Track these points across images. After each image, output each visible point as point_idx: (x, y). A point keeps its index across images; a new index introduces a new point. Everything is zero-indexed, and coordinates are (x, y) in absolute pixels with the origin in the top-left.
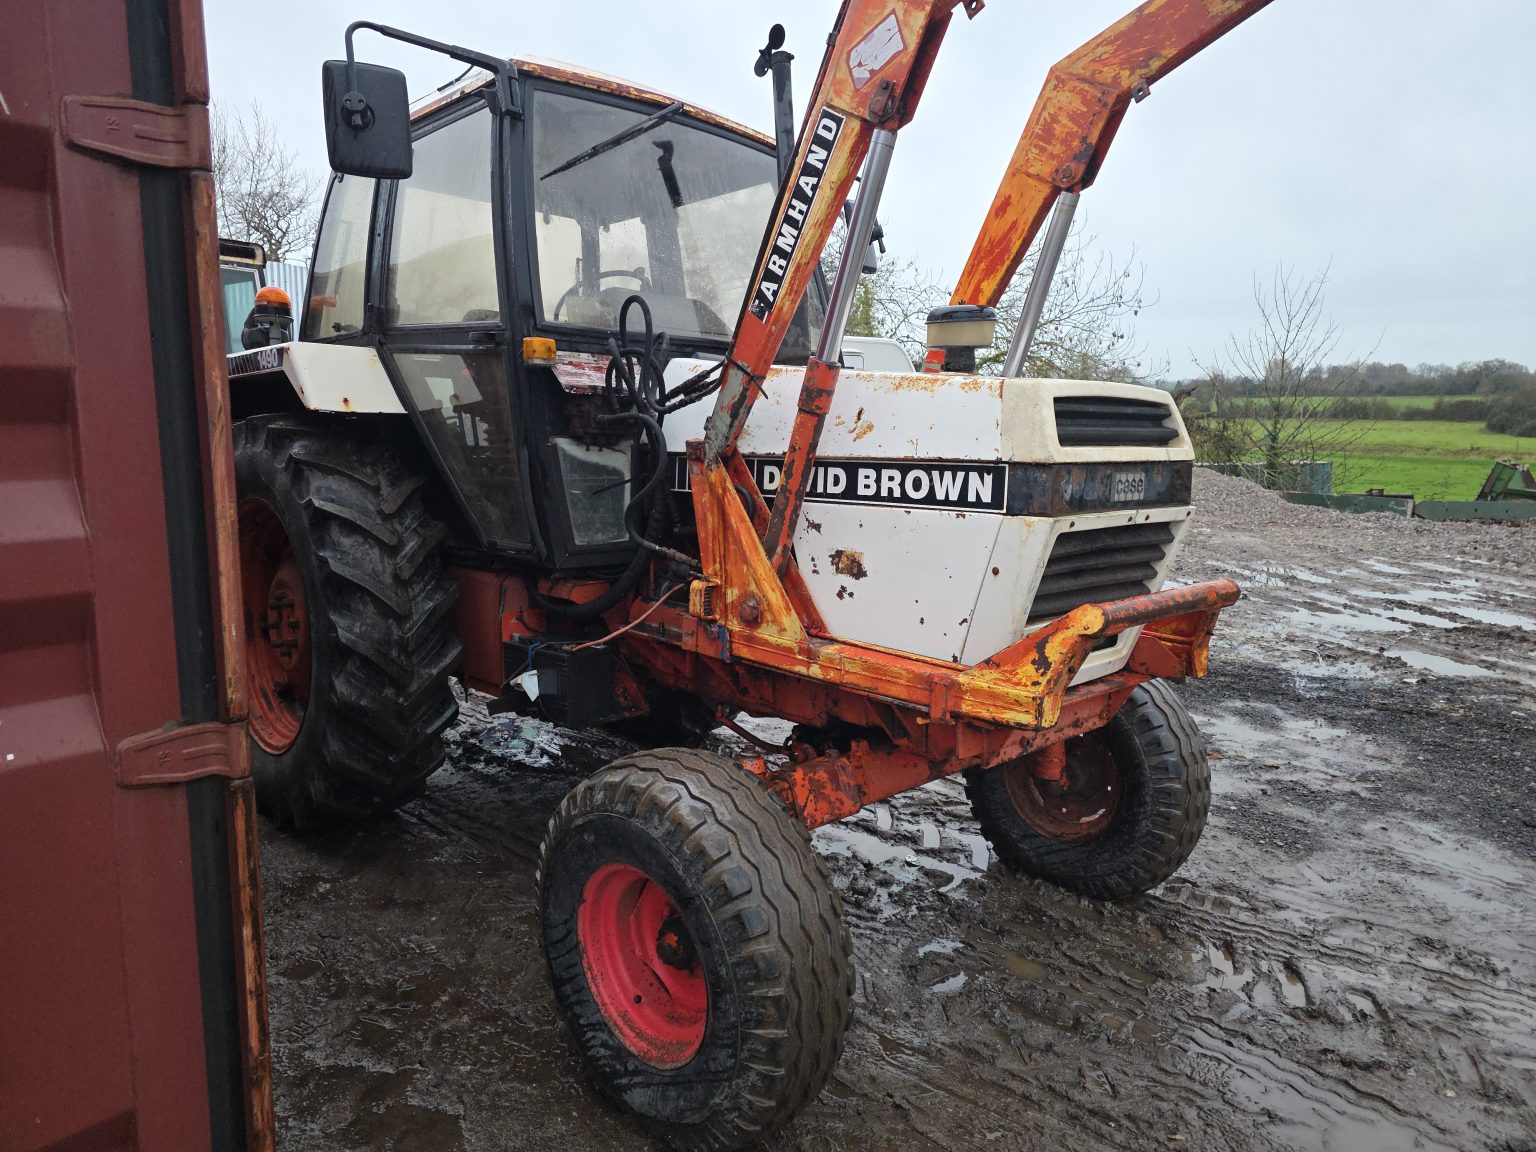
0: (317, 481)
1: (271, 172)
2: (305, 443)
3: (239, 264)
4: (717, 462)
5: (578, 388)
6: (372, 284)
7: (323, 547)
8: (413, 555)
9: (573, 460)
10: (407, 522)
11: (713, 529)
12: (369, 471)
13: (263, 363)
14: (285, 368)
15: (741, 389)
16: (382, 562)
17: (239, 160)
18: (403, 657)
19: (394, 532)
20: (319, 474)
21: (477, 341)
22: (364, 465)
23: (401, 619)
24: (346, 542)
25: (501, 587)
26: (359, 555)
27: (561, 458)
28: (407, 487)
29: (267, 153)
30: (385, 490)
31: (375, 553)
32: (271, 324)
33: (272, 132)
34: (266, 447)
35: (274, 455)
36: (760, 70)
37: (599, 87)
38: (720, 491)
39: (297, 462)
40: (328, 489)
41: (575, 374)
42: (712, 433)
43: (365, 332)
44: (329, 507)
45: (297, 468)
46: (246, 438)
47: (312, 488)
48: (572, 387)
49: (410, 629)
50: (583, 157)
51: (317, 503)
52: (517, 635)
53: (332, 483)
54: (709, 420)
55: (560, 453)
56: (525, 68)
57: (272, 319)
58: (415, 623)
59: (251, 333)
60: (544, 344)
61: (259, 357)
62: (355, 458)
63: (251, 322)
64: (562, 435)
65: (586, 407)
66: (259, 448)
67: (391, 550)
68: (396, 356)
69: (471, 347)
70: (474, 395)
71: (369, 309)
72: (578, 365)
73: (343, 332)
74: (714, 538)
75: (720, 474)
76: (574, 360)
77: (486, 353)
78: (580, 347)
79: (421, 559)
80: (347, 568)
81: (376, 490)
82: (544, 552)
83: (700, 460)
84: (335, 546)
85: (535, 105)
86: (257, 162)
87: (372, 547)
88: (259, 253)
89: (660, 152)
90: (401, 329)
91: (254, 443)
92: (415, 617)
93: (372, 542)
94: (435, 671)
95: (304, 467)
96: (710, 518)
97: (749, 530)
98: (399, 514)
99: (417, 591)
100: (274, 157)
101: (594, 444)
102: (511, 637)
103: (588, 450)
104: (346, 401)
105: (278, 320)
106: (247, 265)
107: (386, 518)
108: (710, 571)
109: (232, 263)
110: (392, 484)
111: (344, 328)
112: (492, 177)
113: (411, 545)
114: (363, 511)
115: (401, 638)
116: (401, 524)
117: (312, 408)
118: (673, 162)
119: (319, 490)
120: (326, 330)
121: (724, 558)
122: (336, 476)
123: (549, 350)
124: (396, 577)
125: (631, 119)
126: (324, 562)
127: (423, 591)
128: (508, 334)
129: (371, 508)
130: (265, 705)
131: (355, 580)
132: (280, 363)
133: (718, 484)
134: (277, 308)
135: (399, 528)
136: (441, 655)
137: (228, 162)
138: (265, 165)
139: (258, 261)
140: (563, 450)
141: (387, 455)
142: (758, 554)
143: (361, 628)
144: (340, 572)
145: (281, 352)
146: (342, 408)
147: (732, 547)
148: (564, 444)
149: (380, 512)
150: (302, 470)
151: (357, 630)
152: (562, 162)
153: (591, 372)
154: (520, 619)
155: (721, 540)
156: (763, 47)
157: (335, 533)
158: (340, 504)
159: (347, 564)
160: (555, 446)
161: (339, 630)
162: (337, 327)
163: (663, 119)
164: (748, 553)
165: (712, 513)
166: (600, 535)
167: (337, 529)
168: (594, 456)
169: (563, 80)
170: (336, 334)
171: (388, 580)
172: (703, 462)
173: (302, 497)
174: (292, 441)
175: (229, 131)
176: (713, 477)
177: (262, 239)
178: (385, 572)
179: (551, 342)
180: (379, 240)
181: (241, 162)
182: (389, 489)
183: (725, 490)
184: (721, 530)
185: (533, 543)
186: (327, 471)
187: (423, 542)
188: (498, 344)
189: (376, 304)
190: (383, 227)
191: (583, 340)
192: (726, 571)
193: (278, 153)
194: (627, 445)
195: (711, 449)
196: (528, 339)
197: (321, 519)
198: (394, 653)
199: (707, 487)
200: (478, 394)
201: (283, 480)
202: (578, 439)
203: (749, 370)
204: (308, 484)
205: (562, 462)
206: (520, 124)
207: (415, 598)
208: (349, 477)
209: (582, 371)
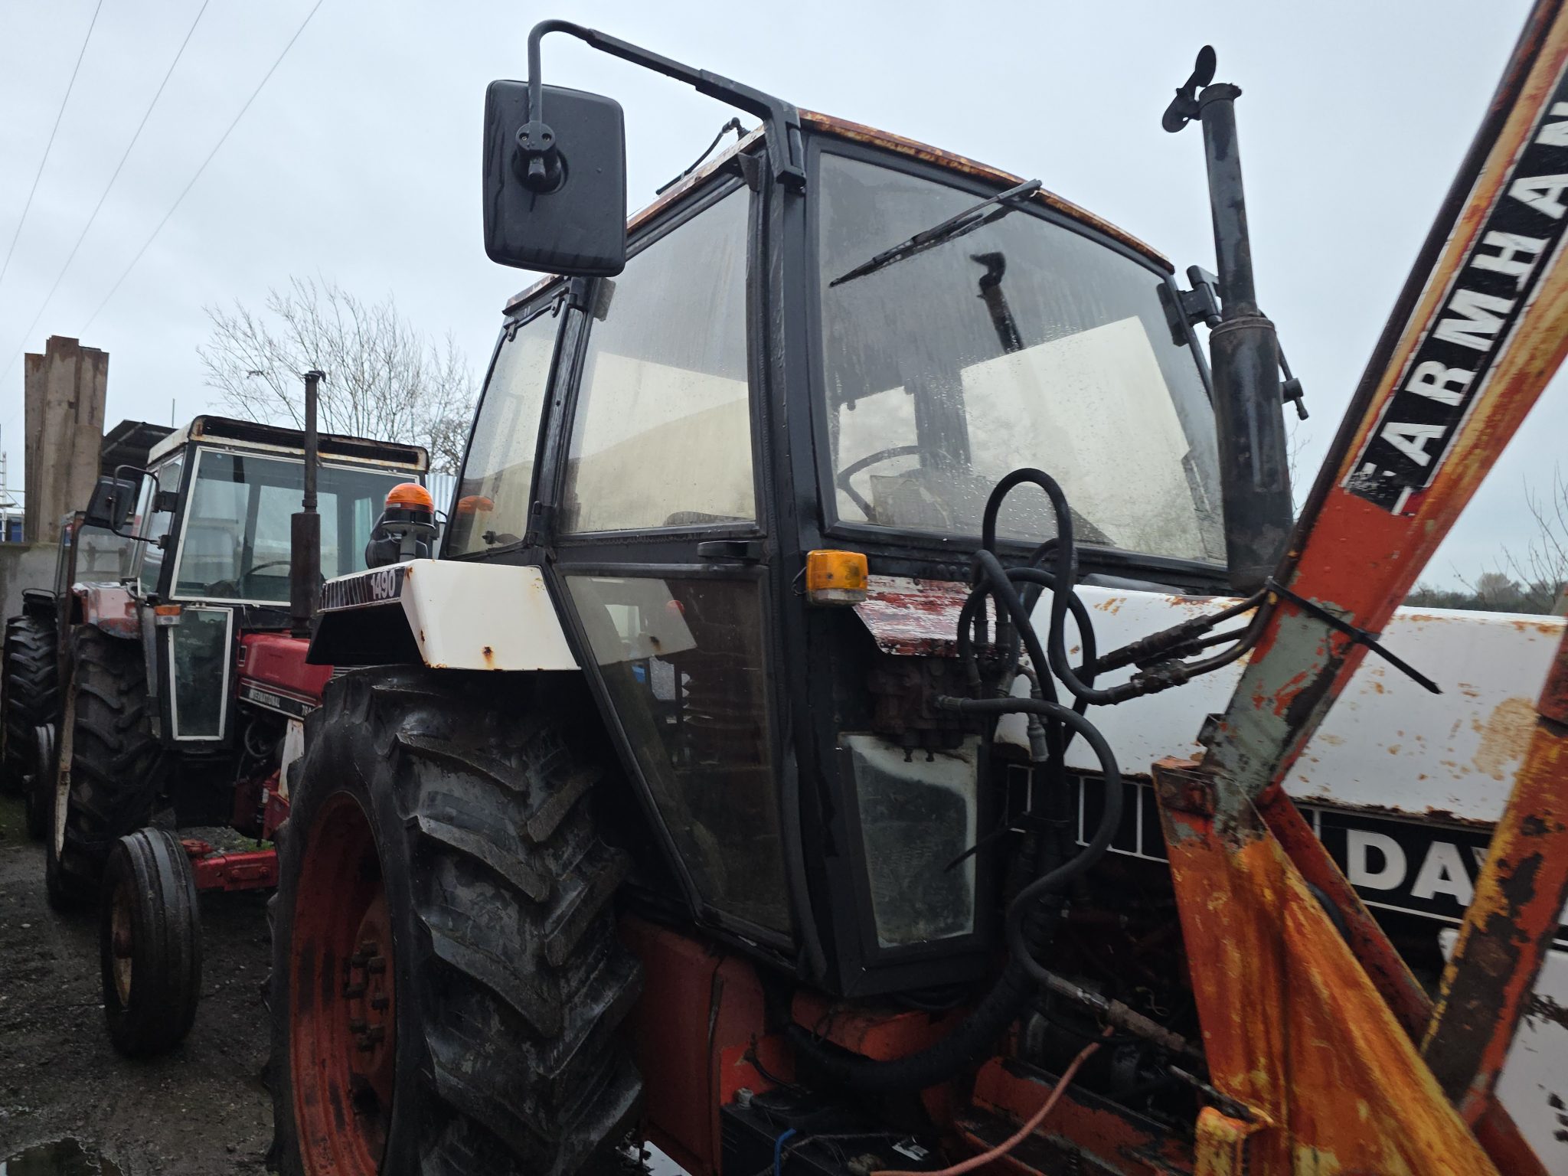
0: (433, 782)
1: (459, 395)
2: (424, 715)
3: (400, 470)
4: (1255, 825)
5: (904, 643)
6: (542, 482)
7: (426, 902)
8: (572, 921)
9: (880, 778)
10: (567, 853)
11: (1245, 976)
12: (514, 763)
13: (377, 590)
14: (403, 599)
15: (1322, 661)
16: (521, 932)
17: (431, 386)
18: (542, 1115)
19: (546, 876)
20: (435, 771)
21: (707, 558)
22: (507, 755)
23: (543, 1042)
24: (465, 894)
25: (714, 975)
26: (485, 919)
27: (858, 774)
28: (568, 793)
29: (457, 378)
30: (536, 798)
31: (510, 916)
32: (404, 534)
33: (463, 360)
34: (367, 719)
35: (376, 734)
36: (1173, 121)
37: (918, 151)
38: (1269, 895)
39: (405, 750)
40: (448, 797)
41: (894, 617)
42: (1228, 755)
43: (527, 544)
44: (444, 833)
45: (404, 758)
46: (345, 702)
47: (423, 794)
48: (892, 643)
49: (558, 1061)
50: (894, 255)
51: (425, 825)
52: (747, 1095)
53: (453, 785)
54: (1211, 721)
55: (856, 764)
56: (809, 117)
57: (406, 527)
58: (568, 1048)
59: (378, 547)
60: (846, 562)
61: (373, 582)
62: (493, 741)
63: (379, 533)
64: (861, 730)
65: (915, 679)
66: (358, 719)
67: (535, 910)
68: (570, 580)
69: (697, 566)
70: (683, 640)
71: (536, 509)
72: (894, 600)
73: (497, 545)
74: (1248, 1003)
75: (1267, 855)
76: (885, 590)
77: (727, 577)
78: (895, 567)
79: (584, 925)
80: (462, 950)
81: (521, 799)
82: (821, 963)
83: (1200, 813)
84: (448, 904)
85: (822, 174)
86: (447, 386)
87: (506, 906)
88: (422, 457)
89: (983, 271)
90: (583, 539)
91: (353, 711)
92: (568, 1036)
93: (507, 895)
94: (595, 1137)
95: (414, 759)
96: (1234, 955)
97: (1373, 1012)
98: (557, 838)
99: (574, 984)
100: (462, 382)
101: (921, 746)
102: (736, 1098)
103: (908, 759)
104: (488, 651)
105: (413, 528)
106: (408, 471)
107: (534, 848)
108: (1237, 1081)
109: (392, 468)
110: (549, 786)
111: (501, 539)
112: (749, 286)
113: (571, 896)
114: (498, 839)
115: (542, 1078)
116: (557, 857)
117: (434, 665)
118: (1002, 285)
119: (432, 797)
120: (476, 542)
121: (1286, 1064)
122: (462, 774)
123: (855, 572)
124: (541, 960)
125: (959, 202)
126: (424, 932)
127: (582, 983)
128: (770, 546)
129: (512, 830)
130: (332, 1117)
131: (472, 972)
132: (397, 594)
133: (1260, 878)
134: (413, 513)
135: (553, 866)
136: (607, 1104)
137: (420, 388)
138: (454, 389)
139: (421, 467)
140: (861, 756)
141: (543, 733)
142: (1415, 1083)
143: (475, 1062)
144: (449, 958)
145: (402, 573)
146: (478, 663)
147: (1313, 1043)
148: (862, 745)
149: (526, 839)
150: (411, 764)
151: (467, 1067)
152: (866, 259)
153: (921, 613)
154: (751, 1058)
155: (1273, 1012)
156: (1181, 86)
157: (449, 877)
158: (461, 826)
159: (461, 941)
160: (849, 750)
161: (437, 1069)
162: (490, 538)
163: (1008, 206)
164: (1377, 1074)
165: (1241, 943)
166: (922, 925)
167: (454, 872)
168: (919, 770)
169: (865, 138)
170: (489, 546)
171: (528, 967)
172: (1208, 818)
173: (406, 811)
174: (405, 712)
175: (424, 361)
176: (1244, 857)
177: (449, 462)
178: (524, 951)
179: (858, 558)
180: (557, 411)
181: (432, 387)
182: (543, 795)
183: (1284, 896)
184: (1273, 990)
185: (797, 933)
186: (449, 765)
187: (591, 890)
188: (751, 562)
189: (547, 504)
190: (564, 392)
191: (901, 554)
192: (1292, 1098)
193: (466, 378)
194: (971, 745)
195: (1232, 790)
196: (818, 553)
197: (431, 850)
198: (528, 1107)
199: (1223, 878)
200: (693, 640)
201: (382, 775)
202: (889, 738)
203: (1347, 620)
204: (418, 786)
205: (859, 782)
206: (800, 201)
207: (571, 996)
208: (485, 778)
209: (904, 611)
